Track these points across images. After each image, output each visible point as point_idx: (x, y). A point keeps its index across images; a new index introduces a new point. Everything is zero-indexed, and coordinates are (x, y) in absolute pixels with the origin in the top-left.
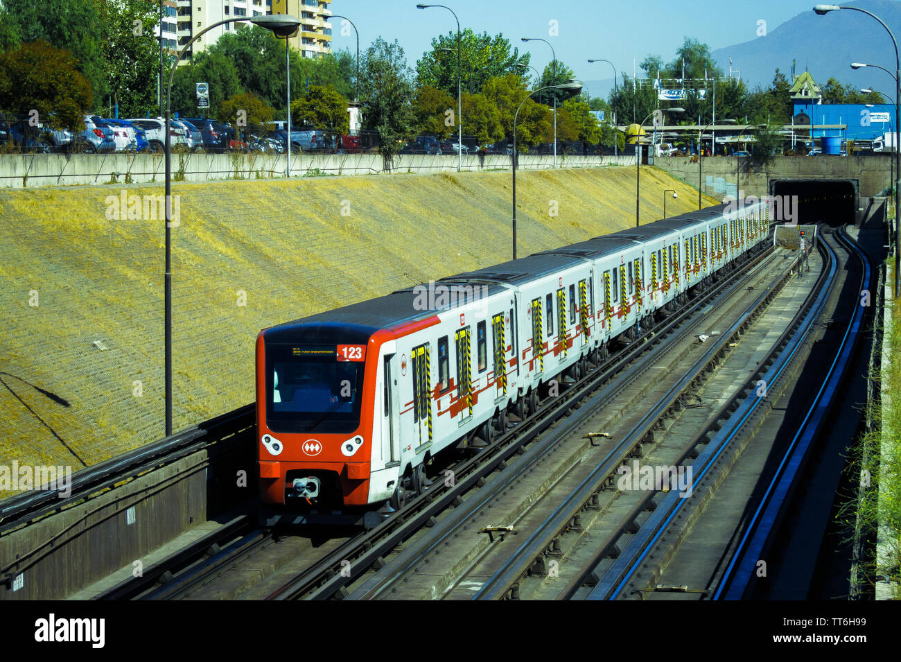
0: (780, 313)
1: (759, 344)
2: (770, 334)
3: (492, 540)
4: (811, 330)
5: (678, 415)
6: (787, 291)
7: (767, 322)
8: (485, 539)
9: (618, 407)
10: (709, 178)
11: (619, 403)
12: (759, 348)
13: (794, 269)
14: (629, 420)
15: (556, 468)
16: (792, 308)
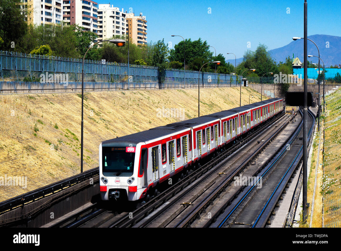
0: (285, 135)
1: (277, 145)
2: (280, 141)
3: (184, 207)
4: (294, 140)
5: (248, 167)
6: (288, 128)
7: (280, 137)
8: (182, 207)
9: (229, 164)
10: (265, 91)
11: (230, 163)
12: (276, 146)
13: (290, 121)
14: (232, 169)
15: (207, 184)
16: (289, 133)
